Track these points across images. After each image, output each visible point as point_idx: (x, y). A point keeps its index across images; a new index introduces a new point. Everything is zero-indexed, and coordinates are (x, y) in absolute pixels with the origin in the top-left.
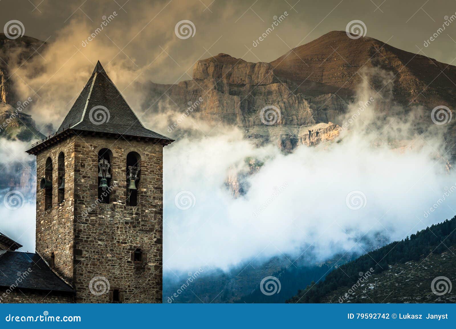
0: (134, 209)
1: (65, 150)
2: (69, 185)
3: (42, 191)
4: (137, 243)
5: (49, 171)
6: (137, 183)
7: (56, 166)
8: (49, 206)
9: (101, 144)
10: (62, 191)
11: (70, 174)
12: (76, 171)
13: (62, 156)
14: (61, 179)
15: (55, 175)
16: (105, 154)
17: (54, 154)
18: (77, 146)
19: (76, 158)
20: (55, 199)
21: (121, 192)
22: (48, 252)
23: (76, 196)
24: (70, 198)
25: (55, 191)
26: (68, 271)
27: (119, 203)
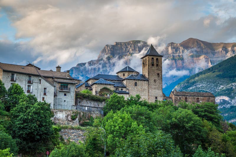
0: (157, 67)
1: (146, 58)
2: (147, 63)
3: (143, 65)
4: (158, 72)
5: (144, 62)
6: (158, 63)
7: (145, 61)
8: (144, 67)
9: (152, 57)
10: (146, 64)
11: (147, 62)
12: (148, 61)
13: (146, 59)
14: (146, 63)
15: (145, 62)
16: (153, 58)
17: (145, 59)
18: (148, 57)
19: (148, 59)
20: (145, 66)
21: (155, 64)
22: (144, 74)
23: (148, 65)
24: (147, 66)
25: (145, 65)
26: (147, 77)
27: (155, 66)
